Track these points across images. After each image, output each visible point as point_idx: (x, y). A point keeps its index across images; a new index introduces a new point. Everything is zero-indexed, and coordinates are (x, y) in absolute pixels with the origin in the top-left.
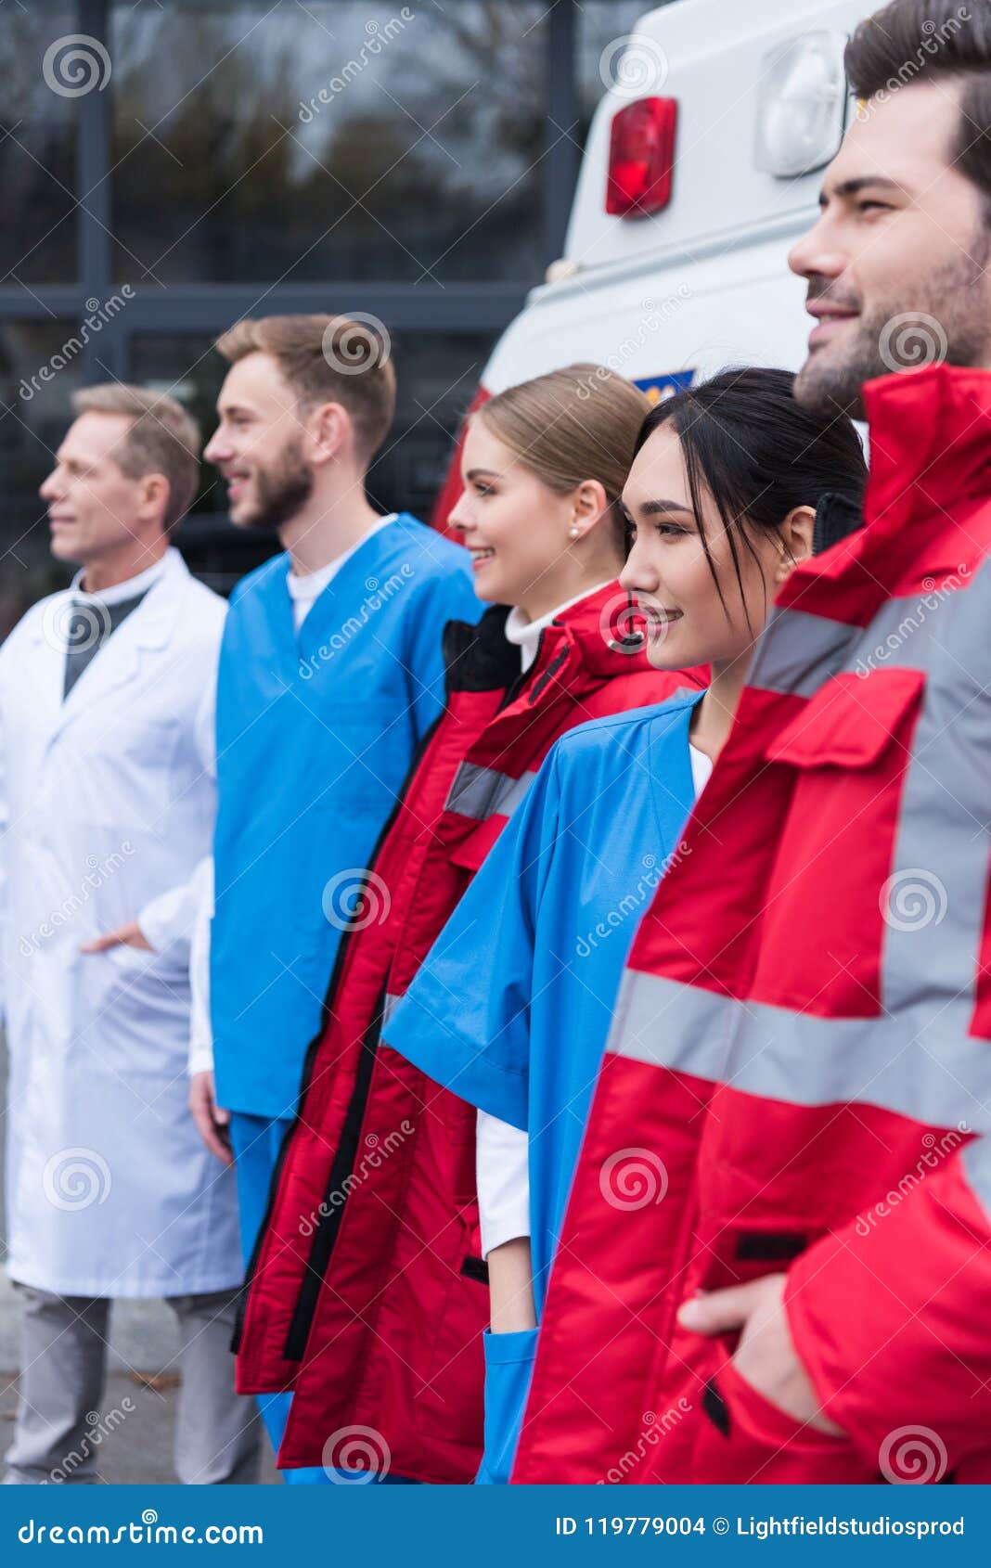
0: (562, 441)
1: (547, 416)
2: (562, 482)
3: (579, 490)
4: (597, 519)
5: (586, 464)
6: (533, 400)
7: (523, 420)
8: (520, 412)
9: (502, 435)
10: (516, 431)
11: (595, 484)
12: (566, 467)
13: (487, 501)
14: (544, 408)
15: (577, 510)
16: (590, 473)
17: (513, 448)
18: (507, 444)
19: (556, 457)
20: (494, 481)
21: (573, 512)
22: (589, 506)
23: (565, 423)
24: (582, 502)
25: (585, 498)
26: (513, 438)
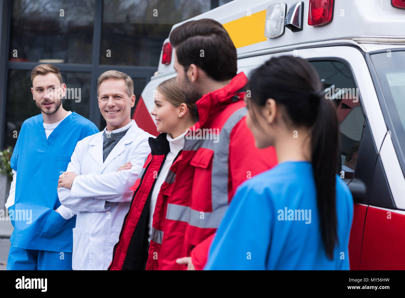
0: (176, 94)
1: (173, 88)
2: (176, 104)
3: (180, 106)
4: (185, 112)
5: (182, 99)
6: (170, 84)
7: (167, 89)
8: (166, 86)
9: (162, 92)
10: (165, 91)
11: (184, 104)
12: (177, 100)
13: (159, 108)
14: (172, 86)
15: (180, 111)
16: (183, 102)
17: (164, 95)
18: (163, 95)
19: (174, 98)
20: (160, 103)
21: (179, 111)
22: (183, 109)
23: (177, 90)
24: (181, 108)
25: (182, 108)
26: (164, 93)
